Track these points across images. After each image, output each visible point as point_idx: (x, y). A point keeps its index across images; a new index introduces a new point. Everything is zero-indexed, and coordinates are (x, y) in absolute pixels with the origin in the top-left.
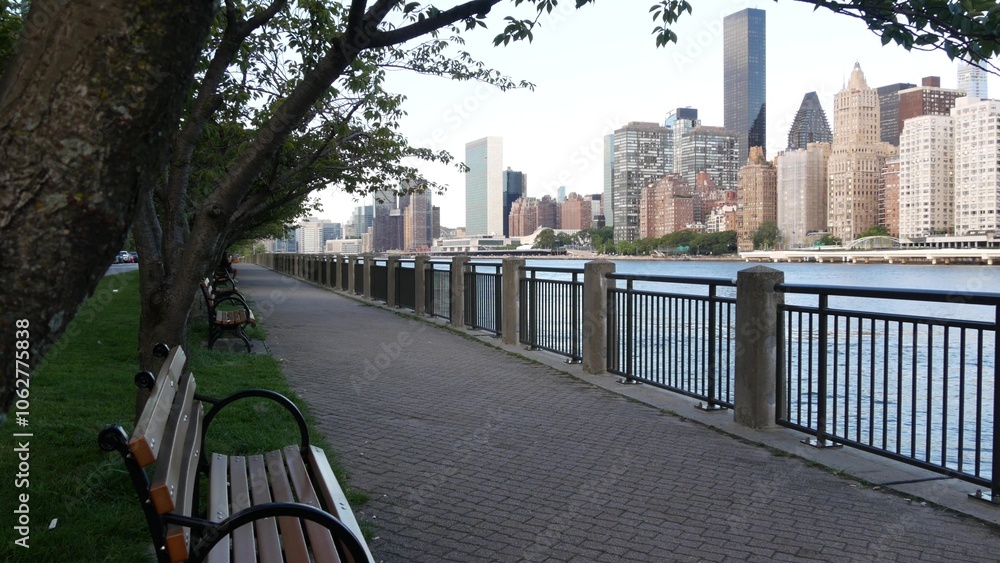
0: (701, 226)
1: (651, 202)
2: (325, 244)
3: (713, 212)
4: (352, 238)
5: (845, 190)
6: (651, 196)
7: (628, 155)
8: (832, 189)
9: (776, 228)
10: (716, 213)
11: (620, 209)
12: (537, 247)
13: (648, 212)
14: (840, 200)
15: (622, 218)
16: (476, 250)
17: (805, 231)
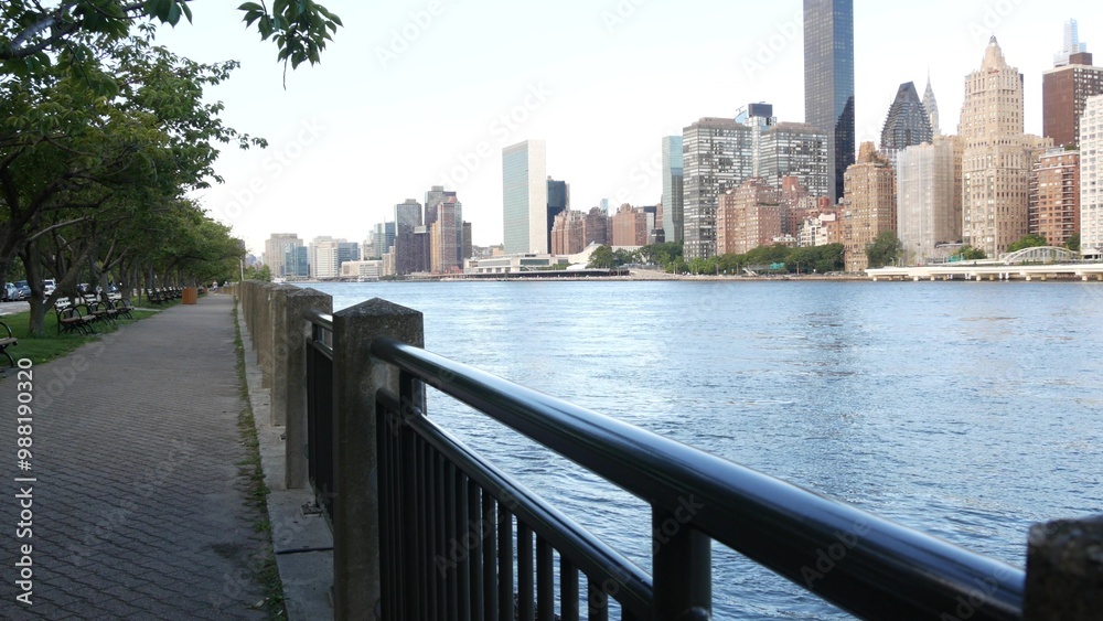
0: (791, 239)
1: (730, 211)
2: (340, 266)
3: (806, 222)
4: (371, 259)
5: (985, 192)
6: (729, 205)
7: (701, 156)
8: (968, 190)
9: (897, 239)
10: (810, 223)
11: (691, 221)
12: (591, 267)
13: (727, 223)
14: (979, 204)
15: (693, 231)
16: (518, 271)
17: (933, 243)
